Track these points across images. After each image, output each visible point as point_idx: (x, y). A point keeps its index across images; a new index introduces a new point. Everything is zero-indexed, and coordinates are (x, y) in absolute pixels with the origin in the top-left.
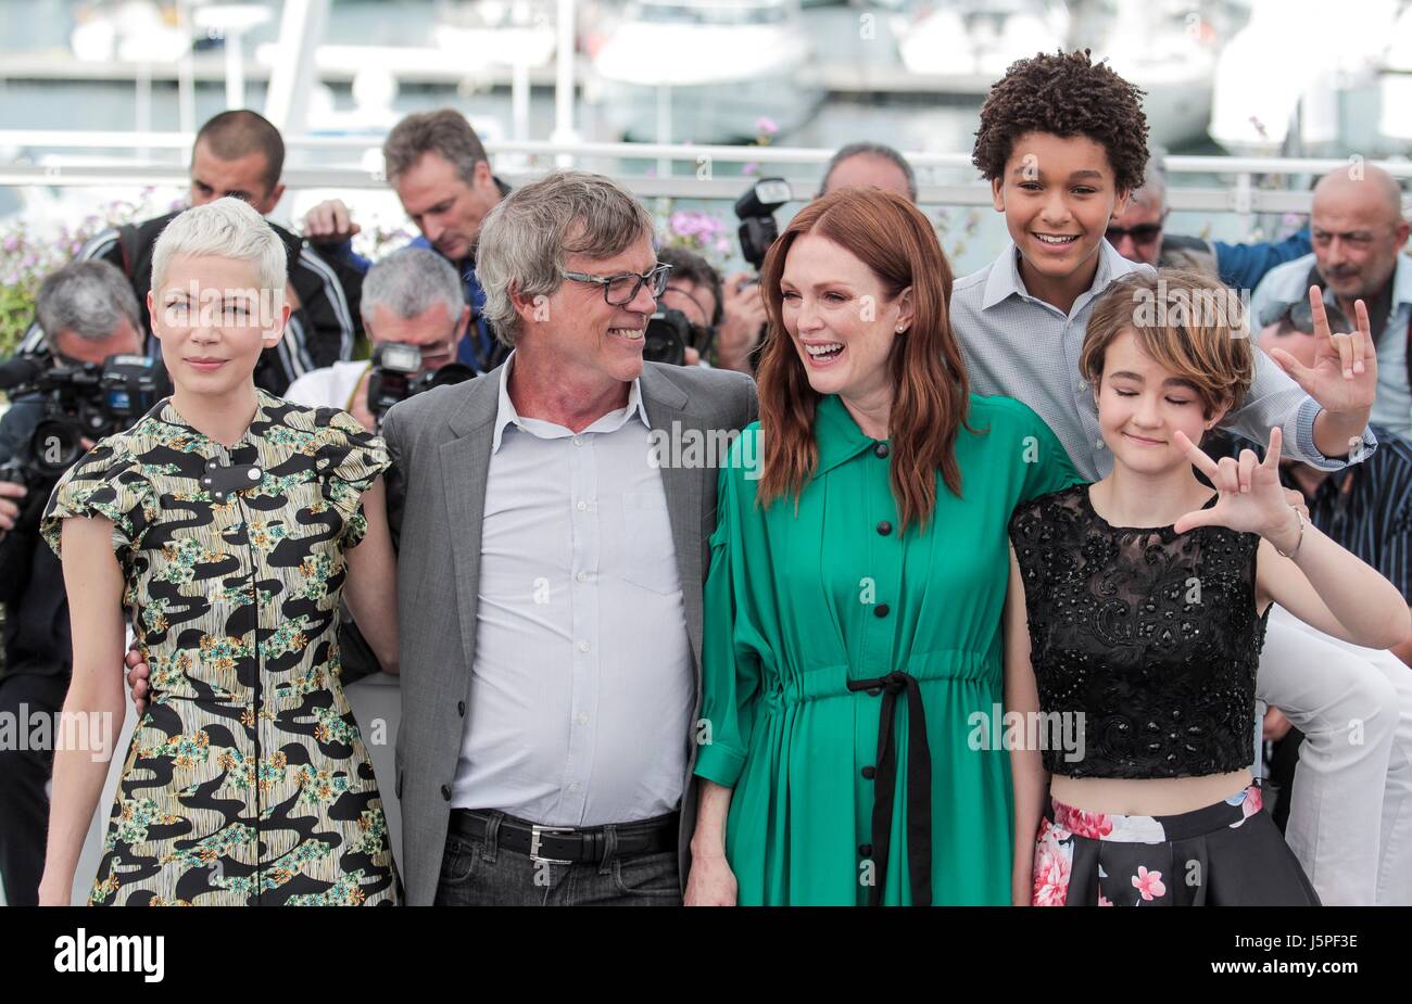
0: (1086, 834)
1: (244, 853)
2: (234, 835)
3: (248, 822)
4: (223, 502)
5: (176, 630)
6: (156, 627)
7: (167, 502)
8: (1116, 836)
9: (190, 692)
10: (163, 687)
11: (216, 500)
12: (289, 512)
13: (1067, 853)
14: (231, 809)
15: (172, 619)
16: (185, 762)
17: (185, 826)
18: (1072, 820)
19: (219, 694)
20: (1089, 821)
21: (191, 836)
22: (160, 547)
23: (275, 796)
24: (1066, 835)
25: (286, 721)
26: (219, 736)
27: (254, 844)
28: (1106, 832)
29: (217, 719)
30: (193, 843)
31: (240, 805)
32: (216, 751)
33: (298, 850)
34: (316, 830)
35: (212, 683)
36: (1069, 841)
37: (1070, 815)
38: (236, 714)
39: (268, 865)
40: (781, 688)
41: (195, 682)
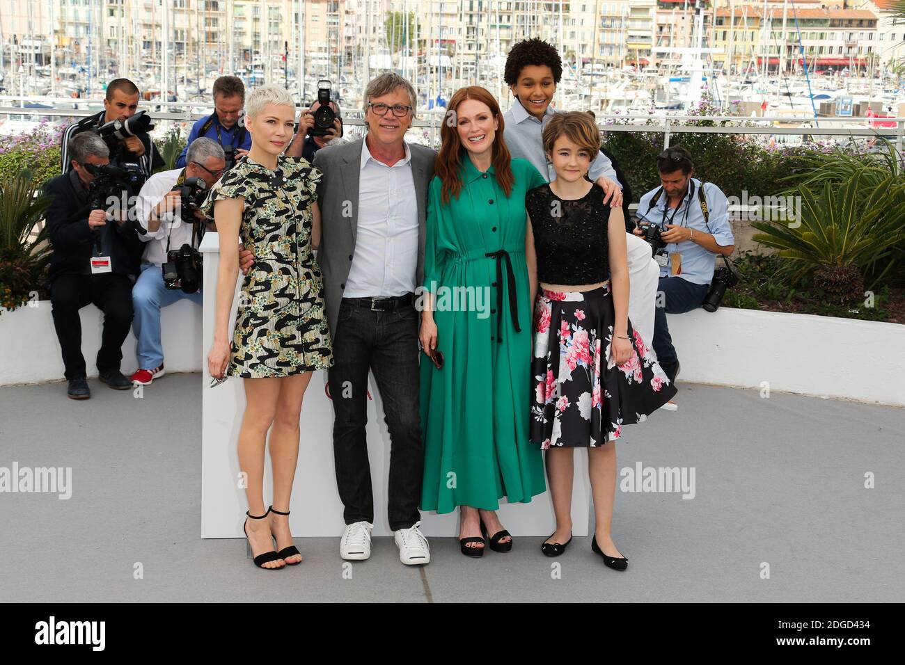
0: (556, 299)
1: (295, 312)
2: (292, 306)
3: (296, 301)
4: (277, 190)
5: (269, 236)
6: (261, 236)
7: (261, 190)
8: (568, 299)
9: (274, 257)
10: (263, 256)
11: (275, 189)
12: (298, 192)
13: (549, 307)
14: (291, 296)
15: (267, 232)
16: (275, 281)
17: (276, 304)
18: (550, 295)
19: (285, 257)
20: (557, 295)
21: (278, 308)
22: (261, 206)
23: (305, 290)
24: (549, 301)
25: (304, 265)
26: (285, 271)
27: (298, 308)
28: (564, 298)
29: (284, 265)
30: (279, 310)
31: (294, 295)
32: (285, 277)
33: (311, 309)
34: (316, 302)
35: (282, 253)
36: (550, 302)
37: (549, 294)
38: (290, 263)
39: (302, 315)
40: (460, 256)
41: (275, 254)
